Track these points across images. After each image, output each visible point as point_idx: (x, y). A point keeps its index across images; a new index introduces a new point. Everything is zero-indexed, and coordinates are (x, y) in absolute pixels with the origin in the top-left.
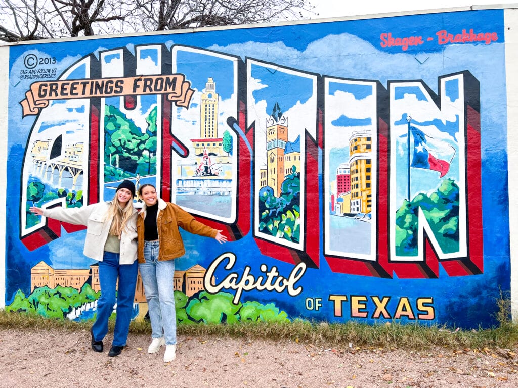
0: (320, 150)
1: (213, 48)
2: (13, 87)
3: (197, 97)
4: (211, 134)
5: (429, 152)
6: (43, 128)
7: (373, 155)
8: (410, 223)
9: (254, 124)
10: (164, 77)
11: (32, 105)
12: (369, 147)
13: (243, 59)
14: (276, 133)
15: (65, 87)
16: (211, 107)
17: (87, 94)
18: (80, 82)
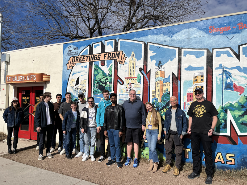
0: (179, 82)
1: (134, 39)
2: (64, 59)
3: (127, 60)
4: (133, 75)
5: (234, 82)
6: (73, 74)
7: (204, 84)
8: (223, 117)
9: (150, 71)
10: (115, 52)
11: (70, 66)
12: (202, 80)
13: (146, 43)
14: (159, 74)
15: (81, 58)
16: (133, 64)
17: (88, 61)
18: (86, 56)
